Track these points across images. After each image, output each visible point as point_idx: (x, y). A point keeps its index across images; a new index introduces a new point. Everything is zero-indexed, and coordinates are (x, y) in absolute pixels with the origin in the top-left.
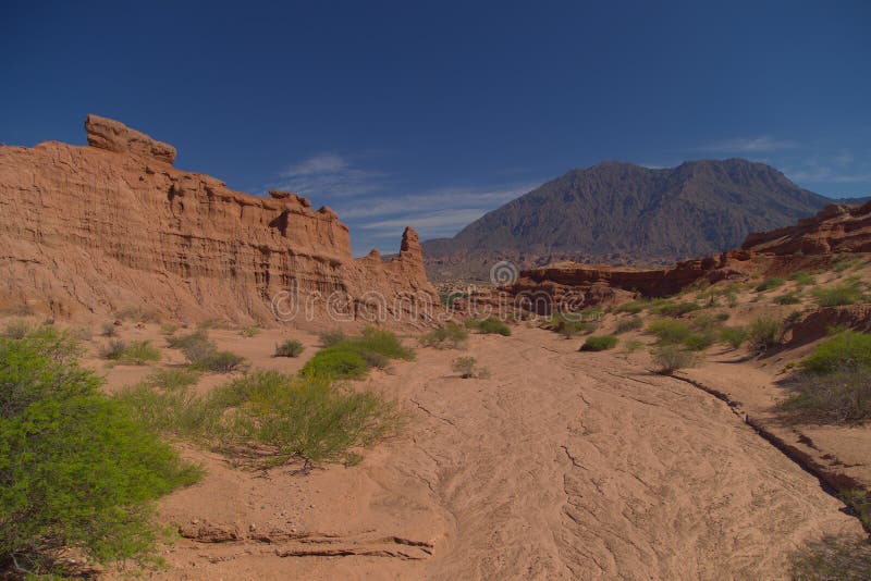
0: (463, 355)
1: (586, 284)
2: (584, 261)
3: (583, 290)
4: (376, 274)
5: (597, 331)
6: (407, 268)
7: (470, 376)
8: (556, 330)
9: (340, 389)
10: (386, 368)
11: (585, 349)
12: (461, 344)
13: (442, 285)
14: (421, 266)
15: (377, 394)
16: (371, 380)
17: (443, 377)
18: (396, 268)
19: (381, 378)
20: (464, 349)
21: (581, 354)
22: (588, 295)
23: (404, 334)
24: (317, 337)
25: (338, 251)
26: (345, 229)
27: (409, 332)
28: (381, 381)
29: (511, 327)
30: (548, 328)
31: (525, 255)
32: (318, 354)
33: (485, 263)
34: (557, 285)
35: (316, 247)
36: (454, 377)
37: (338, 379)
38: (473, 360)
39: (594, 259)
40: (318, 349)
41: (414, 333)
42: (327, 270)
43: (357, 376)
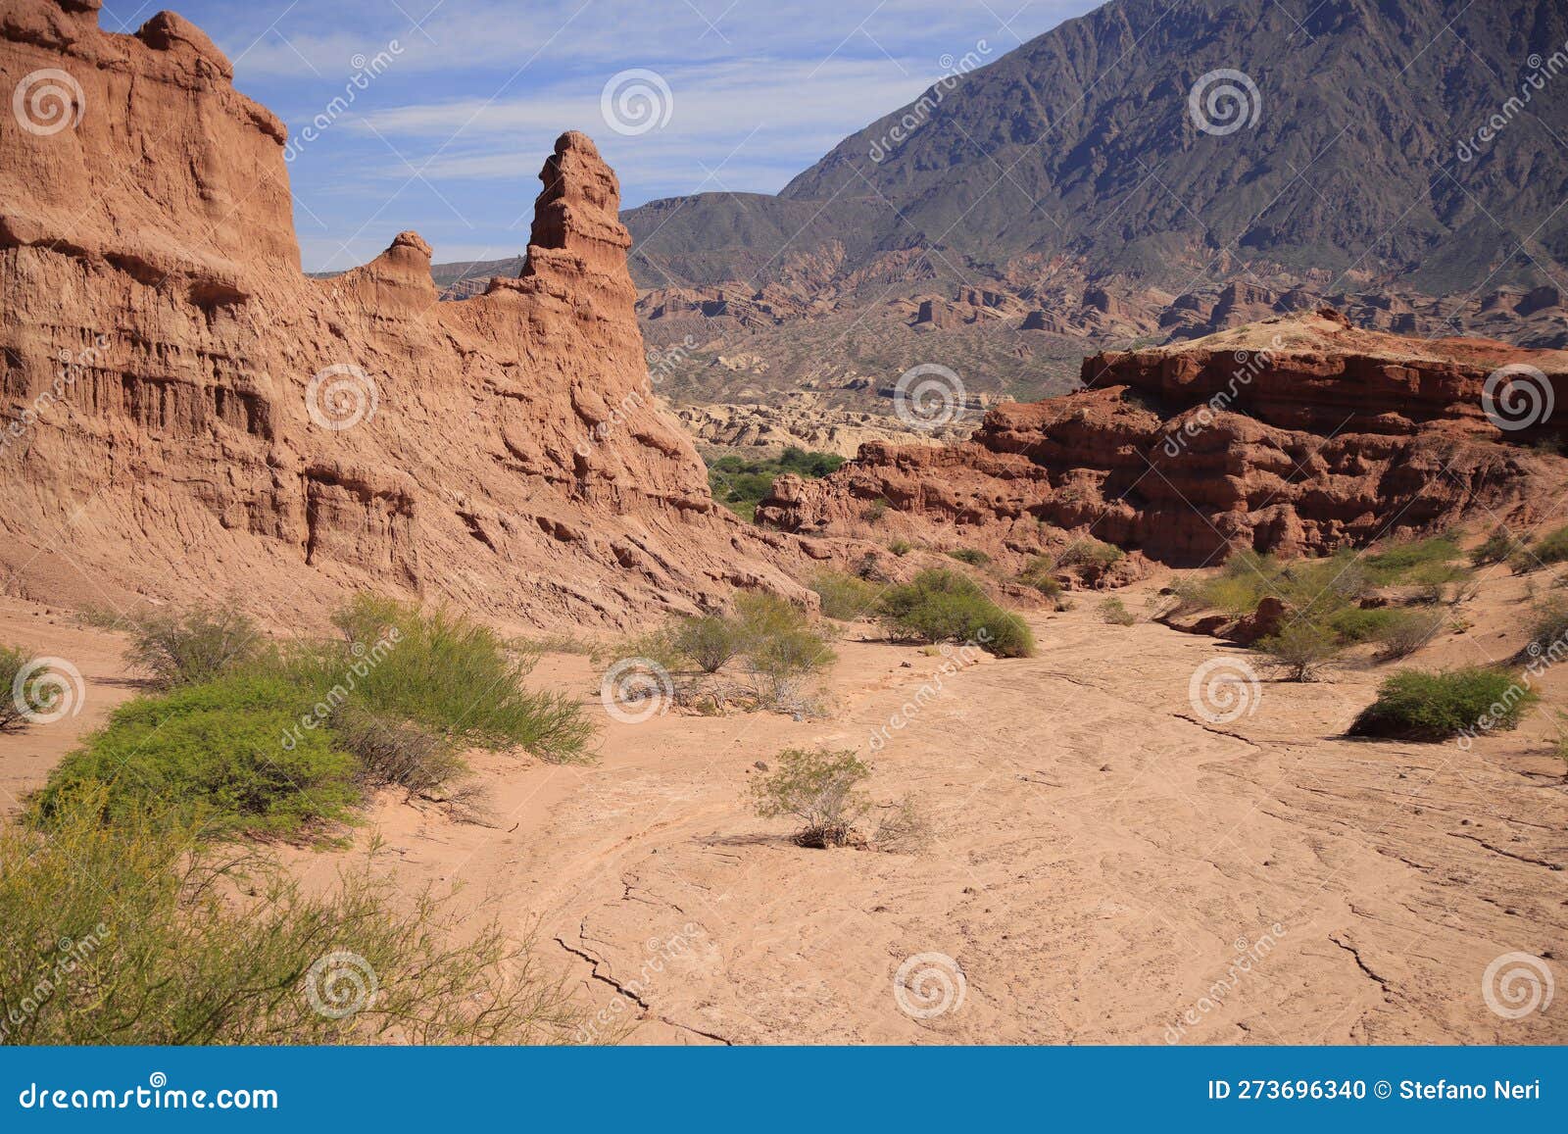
0: (810, 740)
1: (1394, 429)
2: (1383, 318)
3: (1377, 454)
4: (411, 351)
5: (1438, 643)
6: (558, 326)
7: (838, 837)
8: (1243, 637)
9: (225, 887)
10: (449, 790)
11: (1373, 726)
12: (799, 687)
13: (719, 413)
14: (625, 323)
15: (400, 909)
16: (376, 844)
17: (712, 842)
18: (505, 328)
19: (421, 835)
20: (814, 713)
21: (1353, 747)
22: (1400, 479)
23: (533, 634)
24: (120, 640)
25: (228, 234)
26: (266, 128)
27: (559, 626)
28: (423, 851)
29: (1035, 620)
30: (1205, 628)
31: (1112, 288)
32: (123, 719)
33: (925, 313)
34: (1251, 428)
35: (123, 210)
36: (760, 840)
37: (216, 835)
38: (852, 766)
39: (1435, 310)
40: (127, 696)
41: (582, 633)
42: (180, 325)
43: (308, 828)
